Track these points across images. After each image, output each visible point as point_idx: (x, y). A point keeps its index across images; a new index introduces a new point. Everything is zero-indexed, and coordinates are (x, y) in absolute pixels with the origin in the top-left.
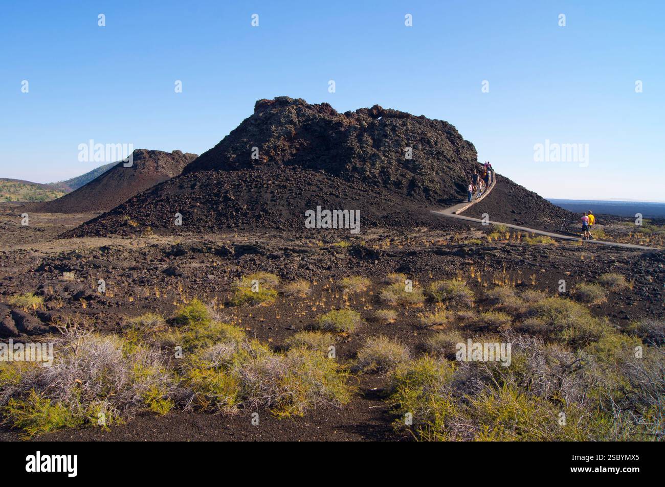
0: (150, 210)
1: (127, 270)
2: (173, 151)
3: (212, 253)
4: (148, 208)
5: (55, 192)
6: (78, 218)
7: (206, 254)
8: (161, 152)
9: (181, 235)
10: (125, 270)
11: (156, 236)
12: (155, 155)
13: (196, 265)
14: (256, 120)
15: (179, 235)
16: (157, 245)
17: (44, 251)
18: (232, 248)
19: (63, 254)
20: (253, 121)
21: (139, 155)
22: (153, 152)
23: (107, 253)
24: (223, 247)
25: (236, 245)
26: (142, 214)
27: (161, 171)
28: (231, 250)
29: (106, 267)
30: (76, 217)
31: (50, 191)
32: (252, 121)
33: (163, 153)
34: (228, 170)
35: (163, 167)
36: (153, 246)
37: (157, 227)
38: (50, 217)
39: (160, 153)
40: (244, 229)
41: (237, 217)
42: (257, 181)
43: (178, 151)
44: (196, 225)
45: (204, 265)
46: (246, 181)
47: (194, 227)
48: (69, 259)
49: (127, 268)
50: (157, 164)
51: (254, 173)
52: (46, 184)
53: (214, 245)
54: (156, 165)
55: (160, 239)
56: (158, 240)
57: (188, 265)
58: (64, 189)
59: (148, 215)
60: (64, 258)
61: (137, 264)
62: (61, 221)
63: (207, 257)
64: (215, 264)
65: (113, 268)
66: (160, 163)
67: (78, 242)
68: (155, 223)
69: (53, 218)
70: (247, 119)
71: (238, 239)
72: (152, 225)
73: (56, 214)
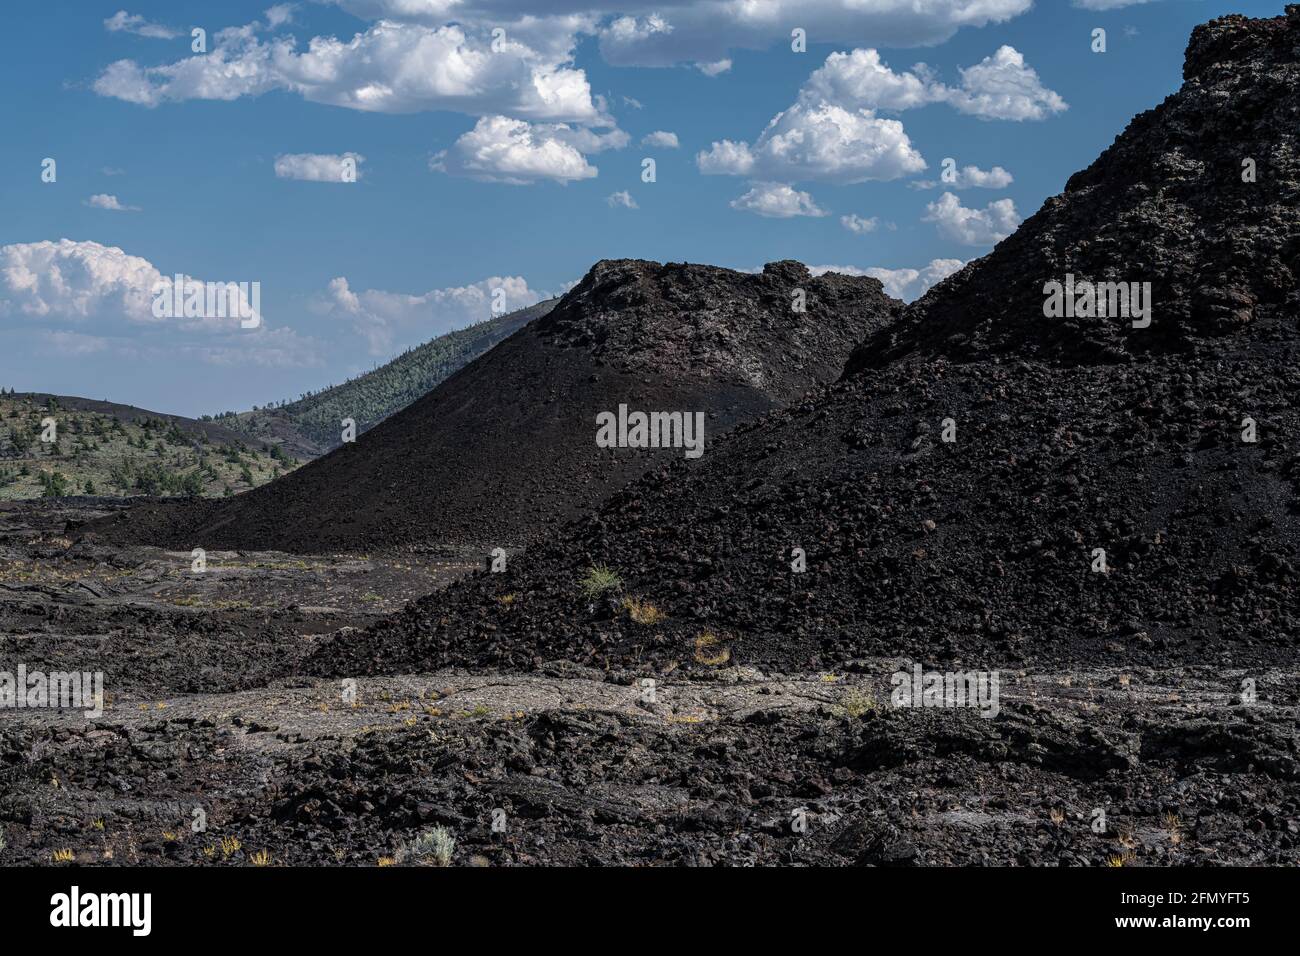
0: (710, 549)
1: (661, 828)
2: (768, 268)
3: (1033, 764)
4: (700, 539)
5: (241, 455)
6: (351, 575)
7: (1004, 766)
8: (712, 269)
9: (866, 670)
10: (651, 827)
11: (751, 672)
12: (688, 285)
13: (970, 816)
14: (1195, 120)
15: (855, 669)
16: (774, 717)
17: (285, 728)
18: (1124, 740)
19: (370, 744)
20: (1179, 127)
21: (614, 285)
22: (679, 272)
23: (558, 749)
24: (1086, 735)
25: (1144, 727)
26: (674, 567)
27: (711, 362)
28: (1121, 751)
29: (570, 813)
30: (340, 569)
31: (224, 452)
32: (1173, 124)
33: (721, 277)
34: (1069, 362)
35: (721, 343)
36: (756, 719)
37: (746, 627)
38: (234, 569)
39: (707, 274)
40: (1160, 646)
41: (1122, 589)
42: (1210, 414)
43: (791, 264)
44: (923, 622)
45: (1005, 819)
46: (1158, 411)
47: (915, 634)
48: (404, 769)
49: (661, 820)
50: (696, 324)
51: (1193, 373)
52: (206, 419)
53: (1041, 723)
54: (688, 331)
55: (773, 687)
56: (765, 692)
57: (932, 818)
58: (277, 440)
59: (705, 572)
60: (384, 766)
61: (701, 805)
62: (282, 584)
63: (1012, 779)
64: (1057, 818)
65: (601, 819)
66: (709, 324)
67: (421, 691)
68: (735, 611)
69: (246, 571)
70: (1148, 113)
71: (1136, 696)
72: (724, 619)
73: (259, 554)
